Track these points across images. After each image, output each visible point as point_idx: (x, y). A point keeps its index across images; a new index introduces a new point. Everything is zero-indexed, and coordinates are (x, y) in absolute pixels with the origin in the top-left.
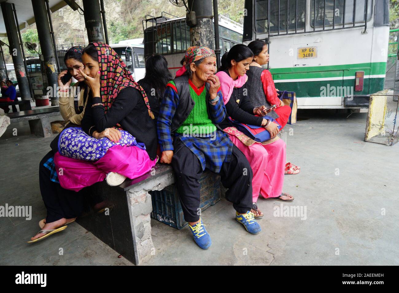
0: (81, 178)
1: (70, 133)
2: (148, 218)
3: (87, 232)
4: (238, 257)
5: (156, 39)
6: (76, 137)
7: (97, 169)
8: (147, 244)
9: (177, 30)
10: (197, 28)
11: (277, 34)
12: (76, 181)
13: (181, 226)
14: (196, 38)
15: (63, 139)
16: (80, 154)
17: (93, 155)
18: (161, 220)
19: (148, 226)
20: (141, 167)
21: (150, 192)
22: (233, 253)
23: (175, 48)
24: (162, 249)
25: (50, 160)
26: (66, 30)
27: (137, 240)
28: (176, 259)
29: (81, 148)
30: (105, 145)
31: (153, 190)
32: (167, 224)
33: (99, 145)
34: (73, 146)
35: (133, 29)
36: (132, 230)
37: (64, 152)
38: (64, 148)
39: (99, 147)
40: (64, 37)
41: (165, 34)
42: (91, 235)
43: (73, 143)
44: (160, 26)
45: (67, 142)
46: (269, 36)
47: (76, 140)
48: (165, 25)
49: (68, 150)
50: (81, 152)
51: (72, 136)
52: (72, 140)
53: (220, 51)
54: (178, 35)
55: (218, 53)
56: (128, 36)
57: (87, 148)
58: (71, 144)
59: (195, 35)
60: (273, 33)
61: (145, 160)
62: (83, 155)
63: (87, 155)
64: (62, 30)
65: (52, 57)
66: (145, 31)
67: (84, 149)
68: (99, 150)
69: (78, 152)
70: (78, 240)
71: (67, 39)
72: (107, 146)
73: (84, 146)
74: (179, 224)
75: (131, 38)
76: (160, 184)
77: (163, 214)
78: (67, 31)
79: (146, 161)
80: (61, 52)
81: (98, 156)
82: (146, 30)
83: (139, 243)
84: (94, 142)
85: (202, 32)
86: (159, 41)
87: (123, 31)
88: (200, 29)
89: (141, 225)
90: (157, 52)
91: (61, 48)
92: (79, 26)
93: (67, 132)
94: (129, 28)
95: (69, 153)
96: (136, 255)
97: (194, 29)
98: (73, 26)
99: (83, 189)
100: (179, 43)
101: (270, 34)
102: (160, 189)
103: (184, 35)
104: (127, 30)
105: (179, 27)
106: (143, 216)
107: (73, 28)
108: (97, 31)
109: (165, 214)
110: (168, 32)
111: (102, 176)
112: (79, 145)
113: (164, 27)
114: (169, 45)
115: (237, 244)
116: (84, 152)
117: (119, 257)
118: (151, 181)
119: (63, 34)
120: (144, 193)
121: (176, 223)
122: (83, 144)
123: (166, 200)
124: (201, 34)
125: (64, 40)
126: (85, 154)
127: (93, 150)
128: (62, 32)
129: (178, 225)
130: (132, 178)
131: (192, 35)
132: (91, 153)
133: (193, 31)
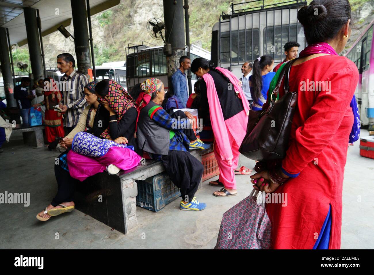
0: (86, 170)
1: (82, 135)
2: (135, 200)
3: (85, 215)
4: (199, 228)
5: (137, 63)
6: (86, 138)
7: (100, 163)
8: (133, 219)
9: (155, 56)
10: (172, 57)
11: (237, 64)
12: (82, 172)
13: (158, 209)
14: (171, 65)
15: (76, 139)
16: (87, 150)
17: (96, 151)
18: (142, 206)
19: (134, 206)
20: (131, 163)
21: (136, 181)
22: (195, 226)
23: (153, 71)
24: (143, 224)
25: (65, 155)
26: (51, 51)
27: (126, 215)
28: (154, 230)
29: (89, 146)
30: (106, 146)
31: (138, 180)
32: (147, 209)
33: (102, 145)
34: (83, 144)
35: (114, 52)
36: (123, 207)
37: (76, 148)
38: (76, 145)
39: (102, 147)
40: (49, 57)
41: (145, 59)
42: (88, 217)
43: (84, 142)
44: (141, 53)
45: (79, 142)
46: (231, 65)
47: (86, 141)
48: (145, 52)
49: (79, 147)
50: (88, 149)
51: (83, 137)
52: (83, 140)
53: (191, 76)
54: (156, 60)
55: (190, 77)
56: (110, 58)
57: (93, 146)
58: (82, 142)
59: (171, 63)
60: (234, 63)
61: (134, 157)
62: (89, 151)
63: (92, 151)
64: (47, 50)
65: (41, 76)
66: (127, 57)
67: (91, 147)
68: (101, 149)
69: (87, 148)
70: (79, 221)
71: (52, 58)
72: (107, 146)
73: (91, 144)
74: (157, 208)
75: (112, 59)
76: (143, 175)
77: (144, 201)
78: (53, 51)
79: (134, 159)
80: (48, 72)
81: (100, 154)
82: (128, 55)
83: (127, 218)
84: (99, 143)
85: (177, 61)
86: (139, 65)
87: (105, 53)
88: (175, 58)
89: (129, 205)
90: (137, 75)
91: (49, 68)
92: (64, 47)
93: (80, 135)
94: (110, 51)
95: (80, 149)
96: (125, 227)
97: (169, 58)
98: (58, 47)
99: (88, 178)
100: (157, 67)
101: (232, 64)
102: (143, 179)
103: (161, 60)
104: (109, 53)
105: (157, 54)
106: (131, 198)
107: (58, 49)
108: (85, 55)
109: (146, 201)
110: (148, 58)
111: (102, 169)
112: (88, 144)
113: (144, 54)
114: (148, 68)
115: (198, 221)
116: (90, 149)
117: (112, 230)
118: (137, 173)
119: (48, 54)
120: (132, 181)
121: (154, 207)
122: (91, 143)
123: (147, 189)
124: (175, 62)
125: (48, 60)
126: (91, 150)
127: (97, 148)
128: (47, 53)
129: (155, 208)
130: (125, 169)
131: (168, 62)
132: (95, 150)
133: (169, 59)
